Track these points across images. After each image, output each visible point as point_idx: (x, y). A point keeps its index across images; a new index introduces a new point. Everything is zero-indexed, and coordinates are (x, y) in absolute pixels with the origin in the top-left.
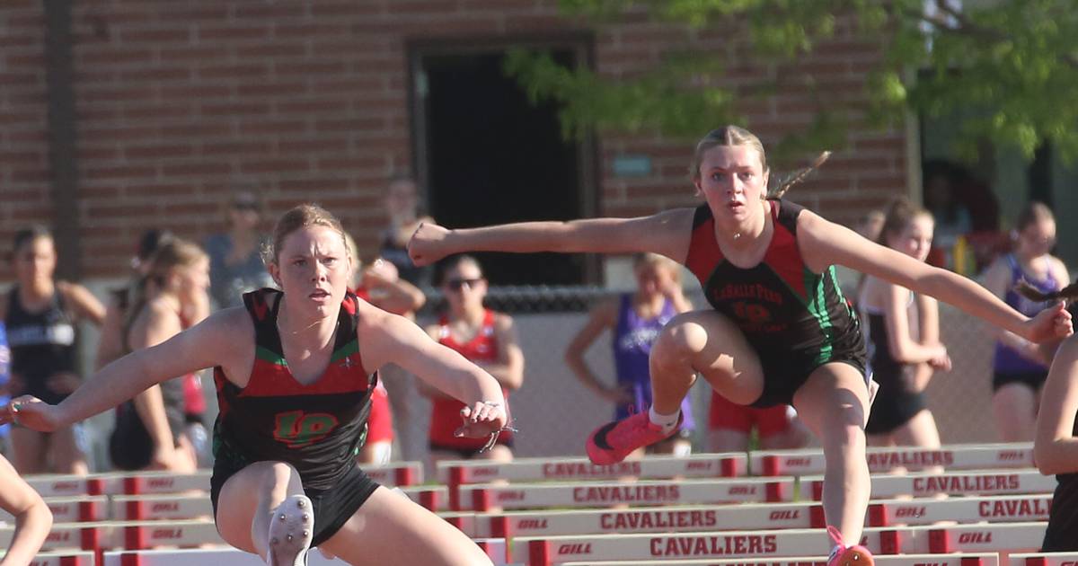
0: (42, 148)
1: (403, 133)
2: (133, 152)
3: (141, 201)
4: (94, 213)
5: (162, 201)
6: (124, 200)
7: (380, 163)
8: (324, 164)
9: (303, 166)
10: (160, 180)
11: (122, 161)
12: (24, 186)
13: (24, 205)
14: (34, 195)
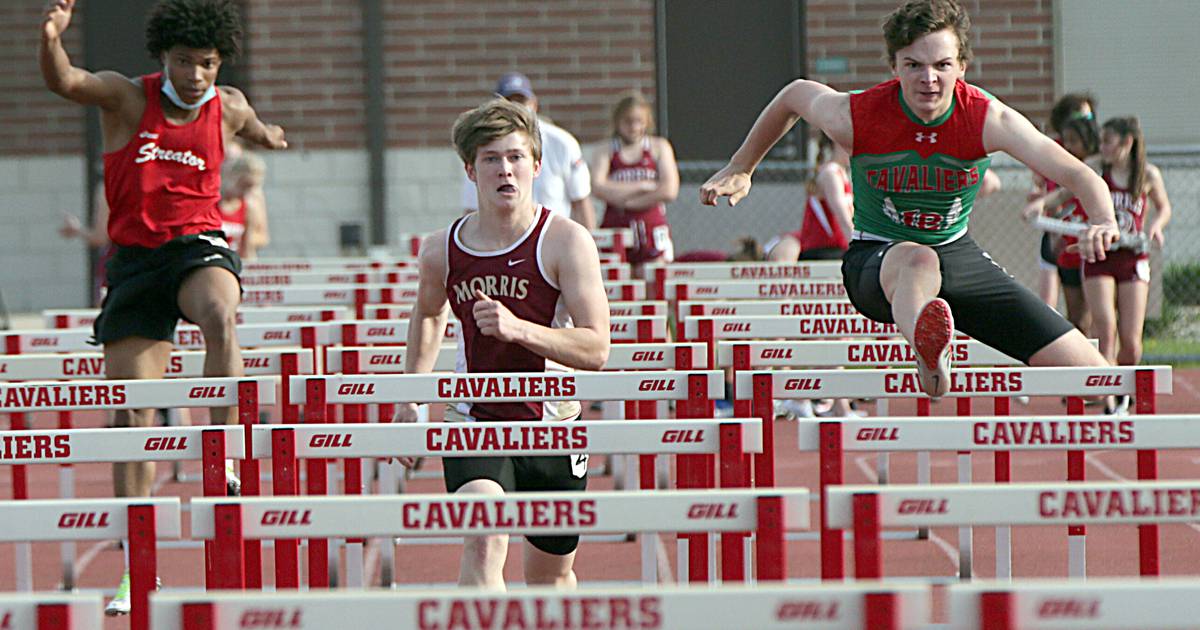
0: (356, 42)
1: (648, 36)
2: (429, 48)
3: (437, 87)
4: (398, 96)
5: (453, 87)
6: (422, 86)
7: (629, 59)
8: (583, 60)
9: (567, 60)
10: (452, 70)
11: (421, 55)
12: (342, 73)
13: (344, 89)
14: (349, 81)
